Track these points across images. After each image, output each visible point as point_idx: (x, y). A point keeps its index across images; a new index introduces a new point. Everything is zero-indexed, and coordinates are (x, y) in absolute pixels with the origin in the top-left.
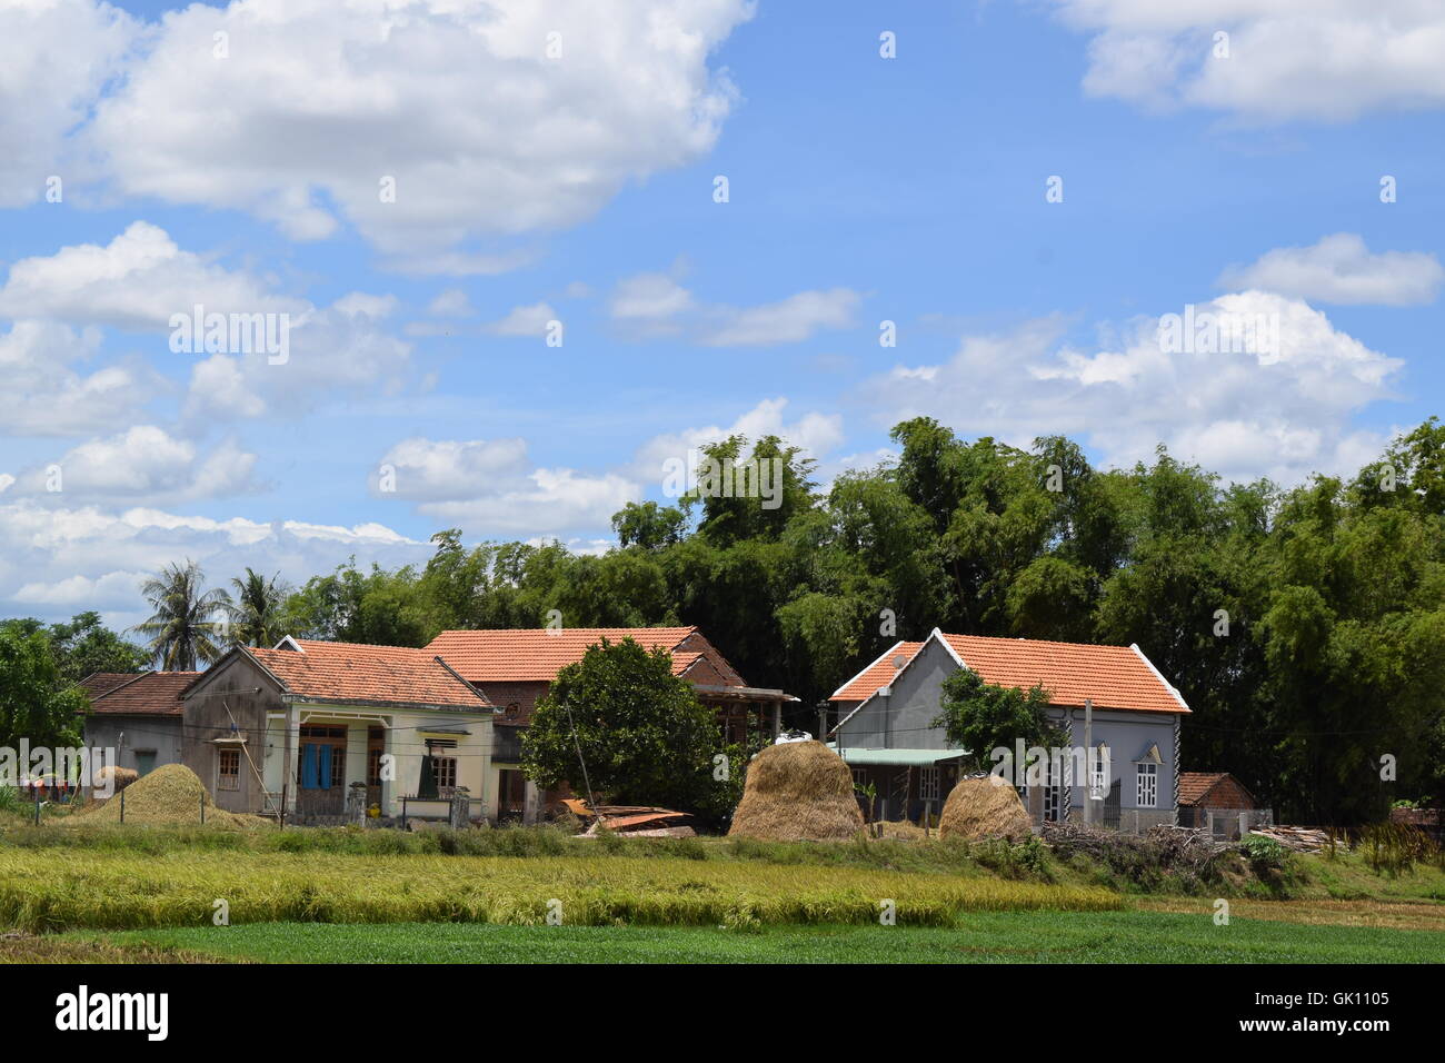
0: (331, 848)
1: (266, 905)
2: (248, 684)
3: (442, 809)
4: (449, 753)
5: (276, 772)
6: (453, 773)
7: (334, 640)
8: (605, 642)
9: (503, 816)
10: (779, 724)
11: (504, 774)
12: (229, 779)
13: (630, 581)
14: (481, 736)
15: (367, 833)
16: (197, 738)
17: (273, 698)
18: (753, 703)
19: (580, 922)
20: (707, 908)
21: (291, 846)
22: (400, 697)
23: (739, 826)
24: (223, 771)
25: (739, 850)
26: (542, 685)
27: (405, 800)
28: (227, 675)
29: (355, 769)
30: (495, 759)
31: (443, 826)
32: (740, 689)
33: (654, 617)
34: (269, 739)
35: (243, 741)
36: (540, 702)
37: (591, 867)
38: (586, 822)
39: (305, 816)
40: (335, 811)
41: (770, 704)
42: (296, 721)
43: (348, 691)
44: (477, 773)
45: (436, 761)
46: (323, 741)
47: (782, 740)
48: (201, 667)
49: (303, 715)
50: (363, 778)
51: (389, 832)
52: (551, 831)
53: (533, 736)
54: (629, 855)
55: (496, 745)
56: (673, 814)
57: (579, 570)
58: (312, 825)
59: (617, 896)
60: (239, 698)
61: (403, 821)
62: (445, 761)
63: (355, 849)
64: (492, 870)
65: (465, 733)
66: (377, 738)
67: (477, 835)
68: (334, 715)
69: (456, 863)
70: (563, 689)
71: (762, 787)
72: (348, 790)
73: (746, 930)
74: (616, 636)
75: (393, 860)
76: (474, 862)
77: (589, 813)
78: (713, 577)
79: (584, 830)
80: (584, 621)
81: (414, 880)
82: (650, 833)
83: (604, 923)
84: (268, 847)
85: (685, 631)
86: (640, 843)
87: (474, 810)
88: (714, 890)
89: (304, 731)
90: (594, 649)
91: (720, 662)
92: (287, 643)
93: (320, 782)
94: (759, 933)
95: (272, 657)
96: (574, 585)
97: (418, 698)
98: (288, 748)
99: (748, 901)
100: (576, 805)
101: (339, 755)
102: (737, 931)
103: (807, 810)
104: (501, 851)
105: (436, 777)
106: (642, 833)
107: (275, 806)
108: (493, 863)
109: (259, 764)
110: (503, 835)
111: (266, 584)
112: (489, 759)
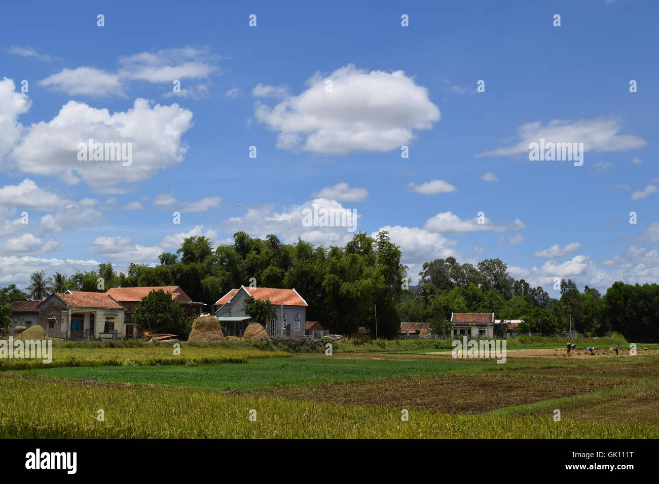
0: (80, 347)
1: (61, 362)
2: (57, 303)
3: (110, 336)
4: (112, 321)
5: (65, 327)
6: (113, 326)
7: (79, 291)
8: (154, 291)
9: (127, 337)
10: (201, 311)
11: (127, 326)
12: (52, 329)
13: (161, 273)
14: (121, 316)
15: (90, 343)
16: (43, 318)
17: (64, 307)
18: (194, 306)
19: (148, 365)
20: (182, 360)
21: (69, 347)
22: (99, 306)
23: (190, 338)
24: (50, 327)
25: (191, 345)
26: (138, 302)
27: (100, 333)
28: (51, 301)
29: (86, 325)
30: (125, 322)
31: (111, 340)
32: (191, 302)
33: (168, 283)
34: (63, 318)
35: (55, 318)
36: (137, 307)
37: (150, 350)
38: (149, 338)
39: (73, 338)
40: (81, 337)
41: (199, 305)
42: (70, 313)
43: (84, 305)
44: (120, 326)
45: (109, 323)
46: (78, 318)
47: (202, 315)
48: (44, 299)
49: (72, 311)
50: (89, 328)
51: (96, 342)
52: (140, 341)
53: (135, 316)
54: (161, 347)
55: (125, 318)
56: (173, 336)
57: (148, 271)
58: (75, 340)
59: (157, 358)
60: (55, 307)
61: (100, 339)
62: (111, 323)
63: (86, 347)
64: (123, 352)
65: (117, 315)
66: (92, 316)
67: (120, 342)
68: (81, 311)
69: (114, 350)
70: (143, 303)
71: (196, 328)
72: (84, 331)
73: (192, 366)
74: (157, 289)
75: (97, 350)
76: (119, 350)
77: (150, 336)
78: (184, 272)
79: (149, 341)
80: (149, 285)
81: (103, 355)
82: (167, 341)
83: (154, 365)
84: (62, 347)
85: (176, 287)
86: (164, 343)
87: (119, 336)
88: (184, 355)
89: (72, 315)
90: (151, 292)
91: (185, 295)
92: (68, 292)
93: (77, 329)
94: (196, 366)
95: (63, 296)
96: (146, 275)
97: (104, 306)
98: (68, 320)
99: (193, 358)
100: (147, 334)
101: (82, 322)
102: (190, 366)
103: (209, 334)
104: (126, 346)
105: (109, 327)
106: (165, 341)
107: (64, 336)
108: (125, 350)
109: (60, 324)
110: (127, 342)
111: (62, 276)
112: (123, 322)
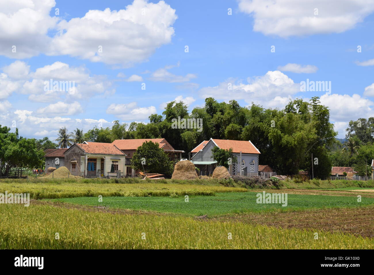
0: (94, 182)
1: (81, 193)
2: (77, 151)
3: (115, 174)
4: (117, 164)
5: (83, 168)
6: (117, 167)
7: (94, 142)
8: (147, 142)
9: (127, 175)
10: (181, 157)
11: (127, 168)
12: (74, 169)
13: (151, 129)
14: (123, 160)
15: (101, 179)
16: (67, 161)
17: (82, 153)
18: (176, 153)
19: (142, 196)
20: (167, 193)
21: (86, 182)
22: (107, 153)
23: (173, 177)
24: (73, 168)
25: (173, 182)
26: (135, 150)
27: (108, 173)
28: (73, 149)
29: (98, 167)
30: (126, 165)
31: (116, 178)
32: (173, 150)
33: (156, 136)
34: (82, 161)
35: (76, 162)
36: (134, 153)
37: (144, 185)
38: (143, 176)
39: (89, 176)
40: (95, 175)
41: (179, 153)
42: (87, 158)
43: (97, 152)
44: (122, 167)
45: (114, 165)
46: (92, 161)
47: (182, 160)
48: (68, 147)
49: (88, 156)
50: (100, 169)
51: (105, 179)
52: (137, 179)
53: (133, 160)
54: (152, 183)
55: (126, 162)
56: (160, 175)
57: (142, 127)
58: (90, 178)
59: (149, 191)
60: (76, 153)
61: (108, 177)
62: (116, 165)
63: (98, 182)
64: (125, 186)
65: (120, 160)
66: (103, 160)
67: (122, 180)
68: (94, 156)
69: (118, 185)
70: (139, 151)
71: (178, 169)
72: (97, 171)
73: (175, 197)
74: (148, 140)
75: (106, 184)
76: (122, 185)
77: (144, 175)
78: (168, 128)
79: (143, 178)
80: (143, 138)
81: (110, 188)
82: (156, 178)
83: (147, 196)
84: (82, 182)
85: (162, 139)
86: (154, 180)
87: (122, 175)
88: (169, 190)
89: (88, 160)
90: (144, 143)
91: (169, 145)
92: (85, 143)
93: (92, 170)
94: (177, 198)
95: (82, 145)
96: (141, 131)
97: (110, 153)
98: (85, 163)
99: (175, 191)
100: (142, 173)
101: (95, 164)
102: (173, 197)
103: (187, 174)
104: (127, 182)
105: (114, 168)
106: (154, 179)
107: (83, 174)
108: (125, 185)
109: (80, 166)
110: (127, 179)
111: (80, 131)
112: (125, 165)
